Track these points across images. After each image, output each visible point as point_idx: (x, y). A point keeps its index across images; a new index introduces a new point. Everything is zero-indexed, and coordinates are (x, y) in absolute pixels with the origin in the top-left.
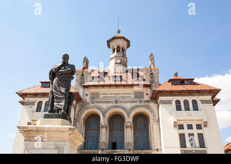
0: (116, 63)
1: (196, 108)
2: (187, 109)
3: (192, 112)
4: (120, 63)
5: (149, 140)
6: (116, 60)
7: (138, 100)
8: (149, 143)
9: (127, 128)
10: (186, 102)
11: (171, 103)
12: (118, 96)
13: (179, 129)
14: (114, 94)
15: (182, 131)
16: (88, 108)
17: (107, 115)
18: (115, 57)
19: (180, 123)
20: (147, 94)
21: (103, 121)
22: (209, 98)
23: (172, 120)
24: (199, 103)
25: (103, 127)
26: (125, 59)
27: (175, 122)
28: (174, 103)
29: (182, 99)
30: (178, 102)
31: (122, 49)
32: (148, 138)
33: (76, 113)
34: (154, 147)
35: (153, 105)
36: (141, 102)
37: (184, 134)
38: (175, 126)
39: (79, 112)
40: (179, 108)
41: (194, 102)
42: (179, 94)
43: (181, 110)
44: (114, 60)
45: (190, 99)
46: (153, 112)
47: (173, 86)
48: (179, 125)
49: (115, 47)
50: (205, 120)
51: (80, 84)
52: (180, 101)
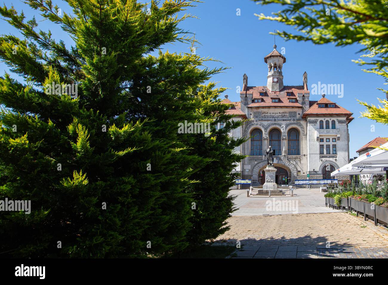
0: (273, 82)
1: (334, 127)
2: (328, 127)
3: (331, 130)
4: (277, 82)
5: (299, 148)
6: (273, 79)
7: (293, 118)
8: (299, 150)
9: (283, 140)
10: (327, 122)
11: (316, 123)
12: (276, 115)
13: (320, 142)
14: (273, 113)
15: (322, 143)
16: (253, 125)
17: (268, 130)
18: (272, 75)
19: (321, 137)
20: (299, 114)
21: (265, 135)
22: (344, 119)
23: (316, 134)
24: (337, 123)
25: (265, 139)
26: (281, 77)
27: (318, 138)
28: (318, 123)
29: (324, 120)
30: (321, 122)
31: (279, 67)
32: (299, 147)
33: (244, 129)
34: (302, 153)
35: (303, 123)
36: (294, 120)
37: (323, 145)
38: (317, 140)
39: (246, 128)
40: (321, 127)
41: (333, 122)
42: (323, 116)
43: (323, 129)
44: (271, 78)
45: (330, 119)
46: (303, 128)
47: (320, 109)
48: (320, 139)
49: (272, 65)
50: (338, 136)
51: (244, 104)
52: (323, 121)
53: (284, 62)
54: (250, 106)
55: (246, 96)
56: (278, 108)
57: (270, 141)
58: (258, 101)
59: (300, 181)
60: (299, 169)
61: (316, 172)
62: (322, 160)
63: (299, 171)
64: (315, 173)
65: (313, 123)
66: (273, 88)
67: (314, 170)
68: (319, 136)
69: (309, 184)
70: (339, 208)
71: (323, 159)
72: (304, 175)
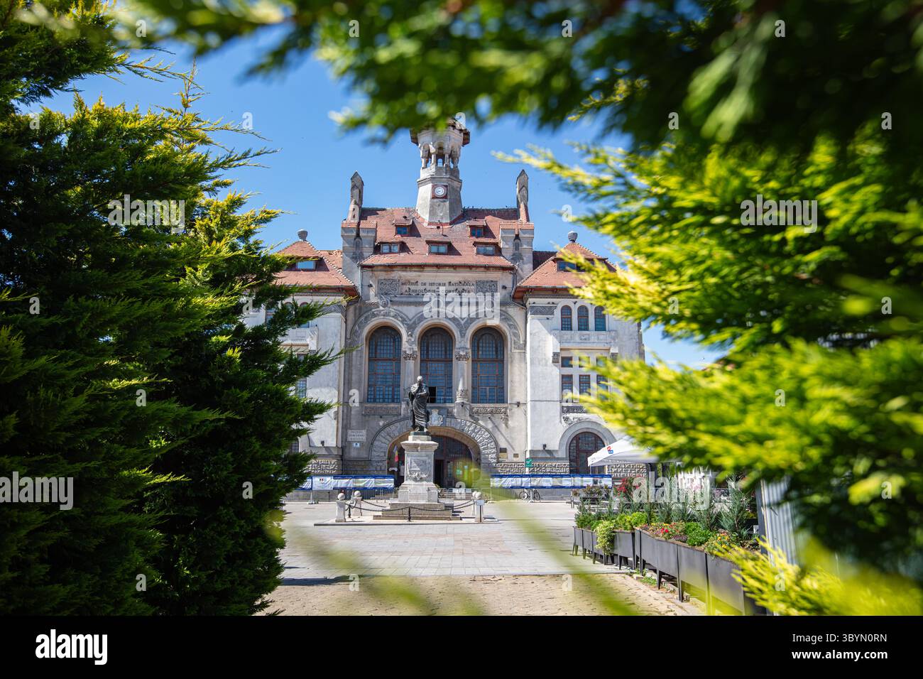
0: (434, 197)
1: (601, 326)
2: (583, 326)
3: (592, 334)
4: (445, 197)
5: (503, 383)
6: (434, 187)
8: (503, 388)
9: (458, 359)
10: (583, 311)
11: (552, 313)
13: (563, 366)
14: (431, 284)
15: (567, 371)
16: (374, 315)
17: (418, 331)
18: (432, 179)
19: (565, 354)
20: (504, 287)
21: (409, 344)
23: (551, 345)
25: (407, 357)
26: (456, 184)
27: (555, 354)
28: (558, 313)
29: (575, 304)
30: (566, 311)
31: (450, 156)
32: (503, 380)
33: (350, 327)
34: (512, 399)
35: (515, 312)
37: (570, 377)
38: (555, 361)
39: (354, 325)
40: (566, 325)
41: (600, 311)
43: (571, 330)
44: (430, 186)
46: (516, 328)
47: (562, 275)
48: (563, 358)
49: (433, 150)
50: (613, 350)
51: (353, 258)
52: (571, 309)
53: (466, 141)
54: (368, 262)
55: (358, 235)
56: (447, 269)
57: (421, 361)
58: (390, 249)
59: (504, 479)
60: (503, 444)
61: (550, 452)
62: (566, 419)
63: (504, 450)
64: (548, 456)
65: (542, 313)
66: (432, 212)
67: (545, 446)
68: (559, 351)
69: (532, 487)
70: (610, 560)
71: (571, 416)
72: (515, 460)
